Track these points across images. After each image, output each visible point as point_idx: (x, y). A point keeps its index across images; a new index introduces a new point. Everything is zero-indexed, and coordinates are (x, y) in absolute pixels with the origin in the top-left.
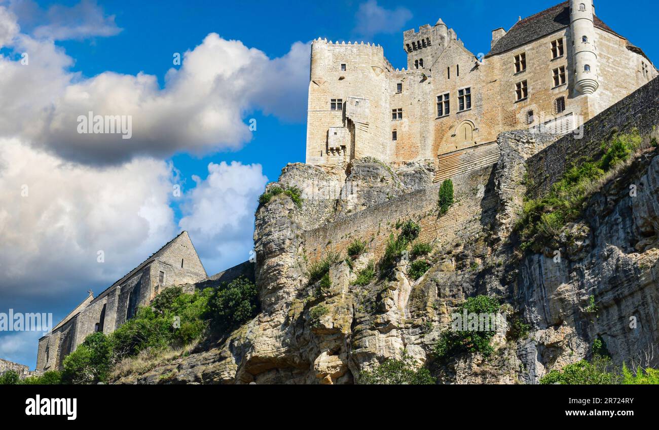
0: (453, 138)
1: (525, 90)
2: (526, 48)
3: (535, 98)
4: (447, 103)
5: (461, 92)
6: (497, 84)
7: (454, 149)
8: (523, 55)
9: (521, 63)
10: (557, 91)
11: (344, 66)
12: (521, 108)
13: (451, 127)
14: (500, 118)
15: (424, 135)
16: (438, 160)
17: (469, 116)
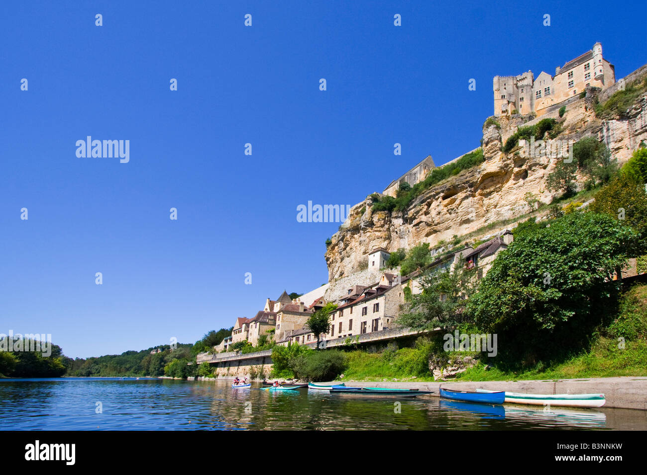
0: (543, 104)
2: (573, 70)
3: (577, 85)
4: (540, 93)
5: (545, 89)
6: (560, 84)
7: (543, 108)
8: (572, 72)
9: (570, 75)
10: (586, 81)
11: (505, 84)
12: (571, 90)
13: (542, 101)
14: (562, 95)
15: (531, 105)
16: (536, 113)
17: (549, 96)
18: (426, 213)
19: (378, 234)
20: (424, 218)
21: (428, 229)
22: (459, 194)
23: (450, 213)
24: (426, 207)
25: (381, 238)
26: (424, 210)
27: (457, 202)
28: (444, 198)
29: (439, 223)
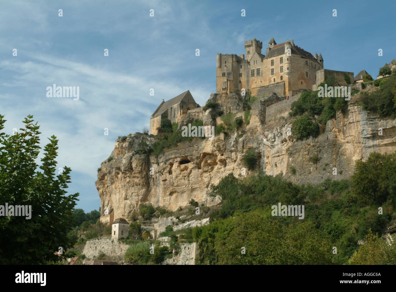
0: (256, 84)
1: (273, 71)
2: (274, 58)
3: (276, 74)
4: (254, 72)
5: (257, 69)
6: (266, 68)
7: (255, 87)
8: (273, 60)
9: (272, 63)
10: (281, 73)
11: (226, 62)
12: (272, 77)
13: (255, 80)
14: (267, 79)
15: (248, 81)
16: (251, 90)
17: (260, 77)
18: (170, 172)
19: (137, 180)
20: (168, 176)
21: (171, 189)
22: (189, 164)
23: (184, 179)
24: (169, 166)
25: (139, 185)
26: (168, 169)
27: (189, 170)
28: (181, 163)
29: (178, 186)
